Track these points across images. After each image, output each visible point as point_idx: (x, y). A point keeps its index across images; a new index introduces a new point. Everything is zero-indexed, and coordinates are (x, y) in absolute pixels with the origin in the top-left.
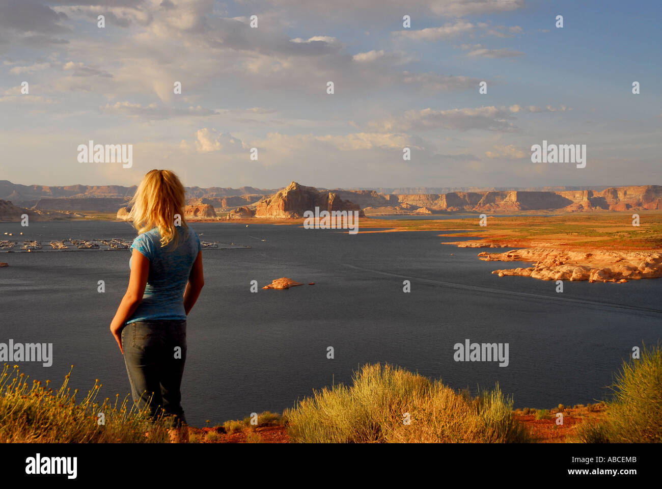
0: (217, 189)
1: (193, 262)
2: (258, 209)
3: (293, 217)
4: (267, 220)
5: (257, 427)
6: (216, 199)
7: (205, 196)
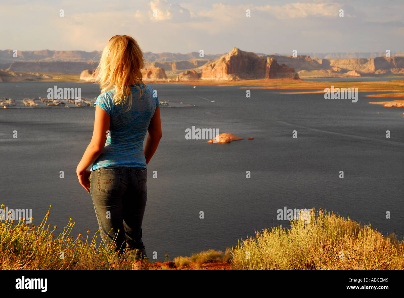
0: (168, 54)
1: (151, 117)
2: (204, 72)
3: (234, 79)
4: (212, 81)
5: (203, 263)
6: (166, 63)
7: (157, 61)
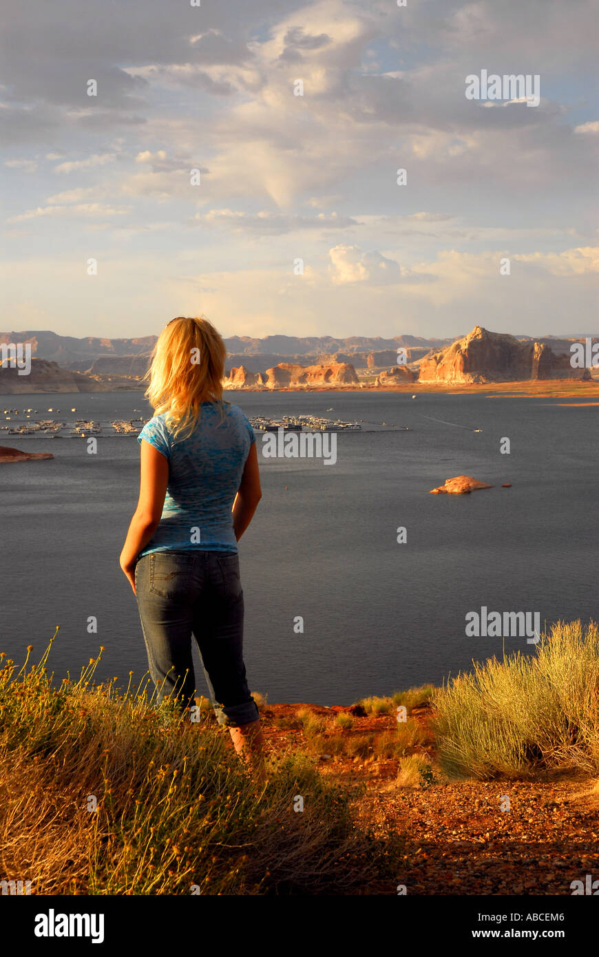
0: (360, 340)
2: (423, 369)
3: (477, 381)
4: (437, 386)
5: (414, 708)
6: (357, 355)
7: (341, 351)
